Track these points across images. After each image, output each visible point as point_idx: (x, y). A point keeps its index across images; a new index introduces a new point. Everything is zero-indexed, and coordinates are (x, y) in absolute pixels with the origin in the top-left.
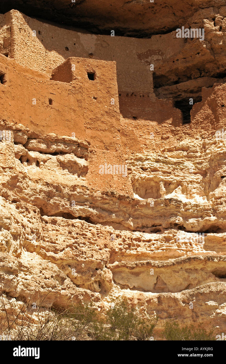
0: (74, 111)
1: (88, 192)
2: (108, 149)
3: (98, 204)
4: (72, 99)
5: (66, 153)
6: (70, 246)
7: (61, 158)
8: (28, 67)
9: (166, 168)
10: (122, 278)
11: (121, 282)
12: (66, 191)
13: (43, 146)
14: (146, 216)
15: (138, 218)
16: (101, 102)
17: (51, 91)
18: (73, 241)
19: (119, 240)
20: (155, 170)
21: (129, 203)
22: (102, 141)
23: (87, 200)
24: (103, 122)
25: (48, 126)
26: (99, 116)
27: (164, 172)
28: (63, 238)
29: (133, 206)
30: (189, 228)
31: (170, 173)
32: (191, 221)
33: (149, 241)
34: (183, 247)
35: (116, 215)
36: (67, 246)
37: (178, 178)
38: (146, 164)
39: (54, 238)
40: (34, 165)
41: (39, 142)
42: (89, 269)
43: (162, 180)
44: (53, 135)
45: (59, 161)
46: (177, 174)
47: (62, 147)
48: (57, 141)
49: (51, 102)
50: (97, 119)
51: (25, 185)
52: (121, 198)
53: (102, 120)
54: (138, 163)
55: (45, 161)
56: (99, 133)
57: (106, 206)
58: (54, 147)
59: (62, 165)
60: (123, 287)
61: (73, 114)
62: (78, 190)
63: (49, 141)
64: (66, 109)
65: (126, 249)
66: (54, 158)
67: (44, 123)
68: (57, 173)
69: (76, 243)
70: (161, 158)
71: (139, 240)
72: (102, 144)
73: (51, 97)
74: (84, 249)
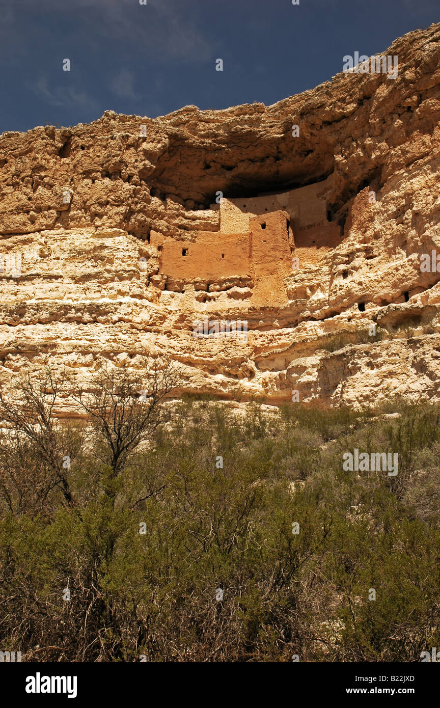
0: (240, 256)
1: (238, 311)
2: (272, 274)
3: (248, 317)
4: (239, 249)
5: (231, 288)
6: (223, 351)
7: (229, 291)
8: (233, 233)
9: (310, 276)
10: (263, 365)
11: (263, 368)
12: (224, 314)
13: (218, 287)
14: (289, 316)
15: (282, 319)
16: (269, 243)
17: (224, 248)
18: (224, 347)
19: (263, 338)
20: (303, 280)
21: (270, 310)
22: (268, 270)
23: (239, 316)
24: (269, 256)
25: (220, 273)
26: (267, 253)
27: (309, 280)
28: (217, 346)
29: (276, 312)
30: (317, 317)
31: (312, 279)
32: (318, 312)
33: (289, 334)
34: (310, 333)
35: (264, 321)
36: (220, 352)
37: (317, 282)
38: (297, 278)
39: (209, 348)
40: (212, 300)
41: (215, 285)
42: (236, 363)
43: (308, 286)
44: (223, 277)
45: (227, 294)
46: (317, 278)
47: (228, 284)
48: (225, 281)
49: (223, 256)
50: (266, 255)
51: (193, 318)
52: (262, 309)
53: (269, 254)
54: (291, 278)
55: (218, 297)
56: (267, 265)
57: (254, 317)
58: (224, 285)
59: (230, 296)
60: (264, 370)
61: (239, 259)
62: (231, 311)
63: (221, 283)
64: (234, 257)
65: (269, 343)
66: (224, 293)
67: (216, 272)
68: (226, 302)
69: (226, 348)
70: (306, 270)
71: (280, 334)
72: (268, 272)
73: (223, 252)
74: (230, 351)
